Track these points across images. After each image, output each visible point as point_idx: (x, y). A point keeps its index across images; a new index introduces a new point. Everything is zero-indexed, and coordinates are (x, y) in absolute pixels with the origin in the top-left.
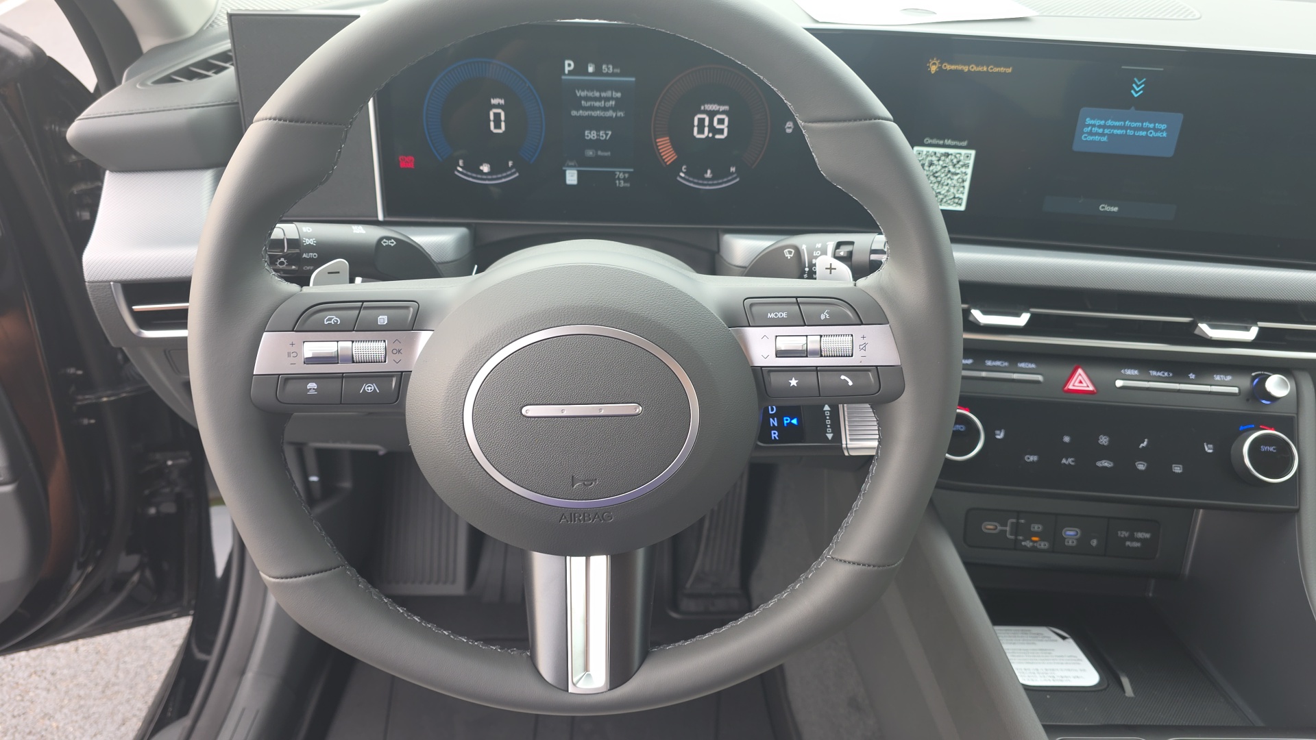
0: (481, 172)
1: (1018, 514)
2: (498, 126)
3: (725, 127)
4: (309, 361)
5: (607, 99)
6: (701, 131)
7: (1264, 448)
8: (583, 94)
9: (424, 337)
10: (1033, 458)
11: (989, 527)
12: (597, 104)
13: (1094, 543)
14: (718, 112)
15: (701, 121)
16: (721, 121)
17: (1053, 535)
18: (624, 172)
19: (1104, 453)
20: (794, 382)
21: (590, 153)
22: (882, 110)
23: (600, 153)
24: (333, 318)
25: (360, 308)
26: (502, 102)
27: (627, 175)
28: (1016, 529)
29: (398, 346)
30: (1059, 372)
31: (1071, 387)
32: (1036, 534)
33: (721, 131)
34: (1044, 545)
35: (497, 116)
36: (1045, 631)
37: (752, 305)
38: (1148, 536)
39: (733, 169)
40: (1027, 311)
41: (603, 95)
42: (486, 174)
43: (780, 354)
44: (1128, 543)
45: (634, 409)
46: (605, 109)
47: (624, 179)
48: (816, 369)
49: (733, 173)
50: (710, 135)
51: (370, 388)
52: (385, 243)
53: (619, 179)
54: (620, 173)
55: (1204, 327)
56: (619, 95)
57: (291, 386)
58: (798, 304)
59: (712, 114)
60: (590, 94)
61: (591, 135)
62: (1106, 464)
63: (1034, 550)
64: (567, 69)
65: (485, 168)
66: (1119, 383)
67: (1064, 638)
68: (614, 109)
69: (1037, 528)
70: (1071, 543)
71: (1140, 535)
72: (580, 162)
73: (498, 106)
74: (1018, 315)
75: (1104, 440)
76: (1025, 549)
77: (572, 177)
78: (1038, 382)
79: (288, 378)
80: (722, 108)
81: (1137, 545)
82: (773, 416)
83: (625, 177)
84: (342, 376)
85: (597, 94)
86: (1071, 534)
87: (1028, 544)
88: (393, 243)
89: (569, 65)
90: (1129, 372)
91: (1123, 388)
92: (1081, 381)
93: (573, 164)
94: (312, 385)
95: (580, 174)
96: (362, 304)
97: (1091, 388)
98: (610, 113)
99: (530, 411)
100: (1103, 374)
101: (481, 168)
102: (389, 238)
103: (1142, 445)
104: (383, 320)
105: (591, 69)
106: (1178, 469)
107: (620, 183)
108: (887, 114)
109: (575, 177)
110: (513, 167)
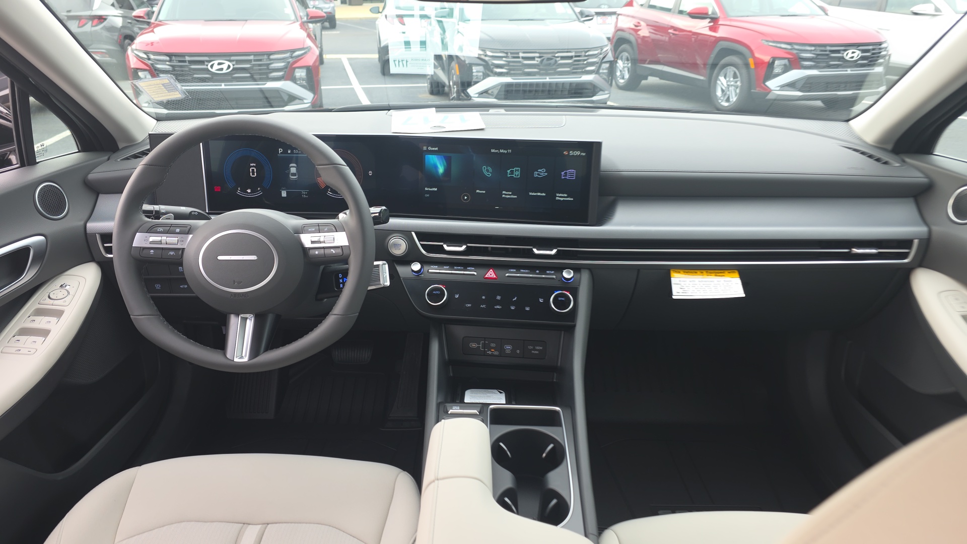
1: (485, 339)
2: (253, 174)
4: (152, 243)
7: (560, 299)
9: (191, 236)
10: (469, 305)
11: (474, 345)
13: (518, 351)
17: (501, 349)
18: (305, 192)
19: (498, 303)
20: (317, 253)
22: (343, 162)
24: (161, 229)
25: (170, 227)
26: (255, 165)
28: (484, 346)
29: (182, 239)
30: (482, 271)
31: (486, 276)
32: (493, 348)
34: (496, 353)
35: (253, 170)
36: (496, 391)
37: (304, 227)
38: (541, 348)
40: (465, 244)
42: (249, 193)
43: (313, 242)
44: (533, 352)
45: (254, 258)
47: (305, 194)
48: (324, 248)
51: (172, 253)
52: (193, 213)
53: (303, 194)
55: (536, 251)
57: (144, 251)
58: (319, 226)
61: (292, 177)
62: (498, 307)
63: (492, 355)
64: (280, 152)
65: (249, 191)
66: (507, 275)
67: (501, 393)
69: (493, 345)
70: (508, 352)
71: (538, 348)
72: (287, 188)
73: (253, 166)
74: (461, 246)
75: (499, 298)
76: (489, 355)
77: (284, 194)
78: (474, 275)
79: (144, 248)
81: (537, 352)
82: (341, 278)
84: (162, 249)
86: (508, 348)
87: (490, 352)
88: (196, 213)
89: (281, 150)
90: (512, 270)
91: (508, 276)
92: (491, 274)
93: (284, 189)
94: (152, 251)
95: (287, 193)
96: (171, 225)
97: (495, 277)
99: (220, 258)
100: (500, 272)
102: (195, 212)
103: (514, 299)
104: (178, 230)
105: (289, 152)
106: (528, 309)
107: (304, 196)
108: (345, 164)
109: (285, 194)
110: (260, 190)
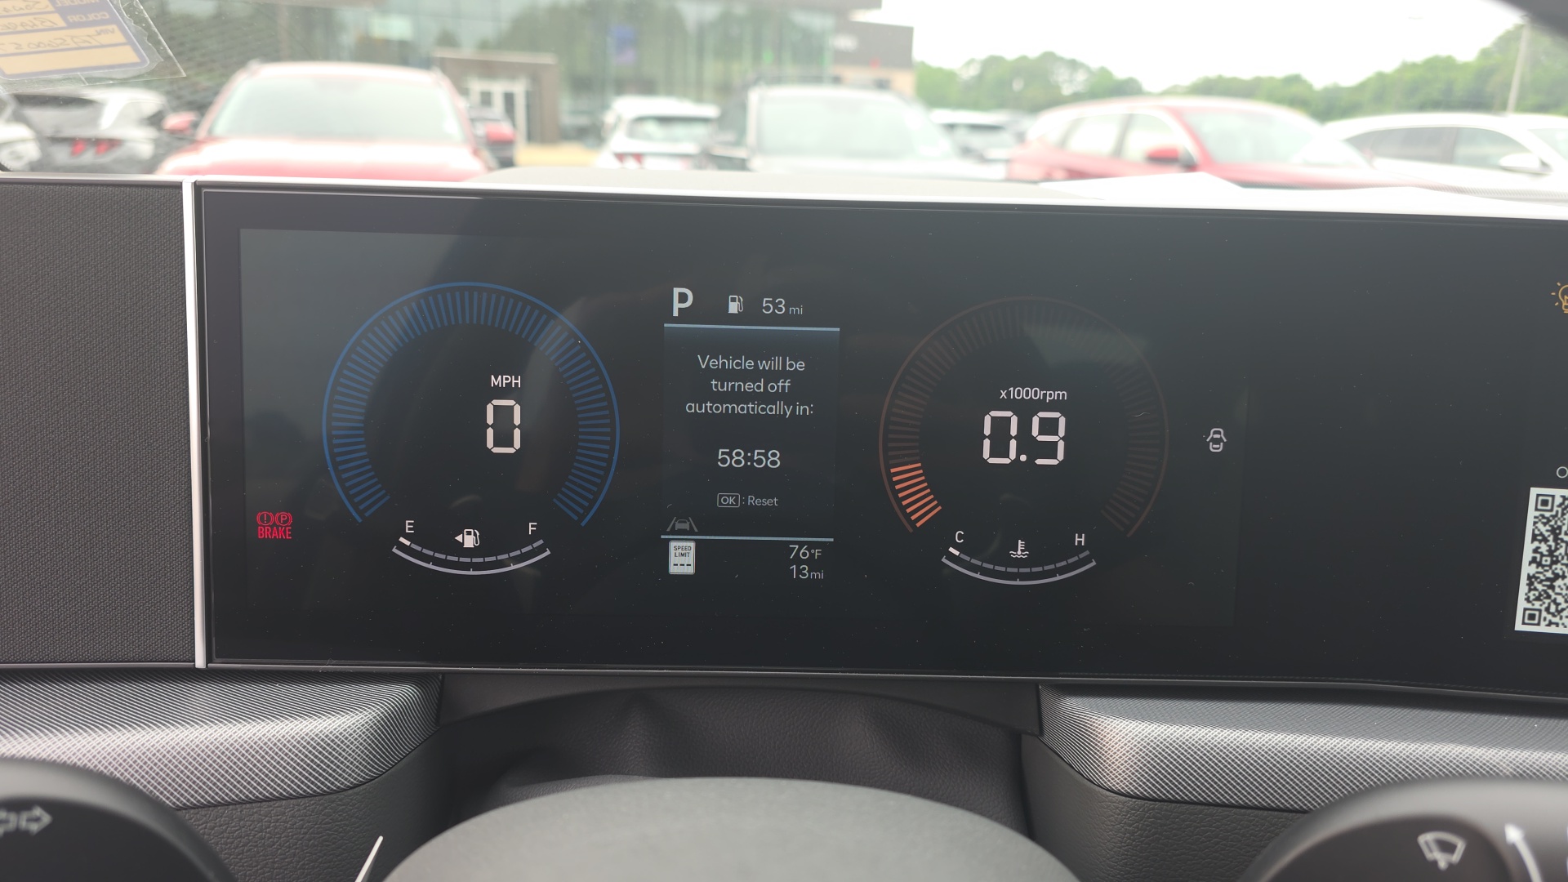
0: (459, 549)
2: (504, 439)
3: (1058, 439)
5: (771, 376)
6: (1000, 449)
8: (715, 363)
12: (748, 387)
14: (1043, 405)
15: (1001, 425)
16: (1049, 427)
18: (811, 546)
21: (728, 500)
23: (752, 500)
26: (517, 383)
27: (817, 553)
33: (1050, 450)
35: (503, 414)
39: (1080, 539)
41: (764, 365)
42: (470, 552)
46: (767, 398)
47: (811, 562)
49: (1080, 549)
50: (1023, 458)
53: (798, 561)
54: (801, 547)
56: (800, 366)
59: (1025, 410)
60: (732, 364)
61: (732, 458)
64: (677, 306)
65: (471, 538)
68: (788, 398)
72: (704, 521)
77: (682, 558)
80: (1052, 395)
83: (812, 555)
85: (749, 364)
89: (681, 299)
93: (686, 526)
95: (703, 551)
98: (779, 408)
101: (459, 538)
105: (733, 308)
107: (799, 572)
109: (691, 558)
110: (536, 536)
